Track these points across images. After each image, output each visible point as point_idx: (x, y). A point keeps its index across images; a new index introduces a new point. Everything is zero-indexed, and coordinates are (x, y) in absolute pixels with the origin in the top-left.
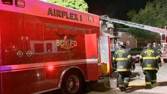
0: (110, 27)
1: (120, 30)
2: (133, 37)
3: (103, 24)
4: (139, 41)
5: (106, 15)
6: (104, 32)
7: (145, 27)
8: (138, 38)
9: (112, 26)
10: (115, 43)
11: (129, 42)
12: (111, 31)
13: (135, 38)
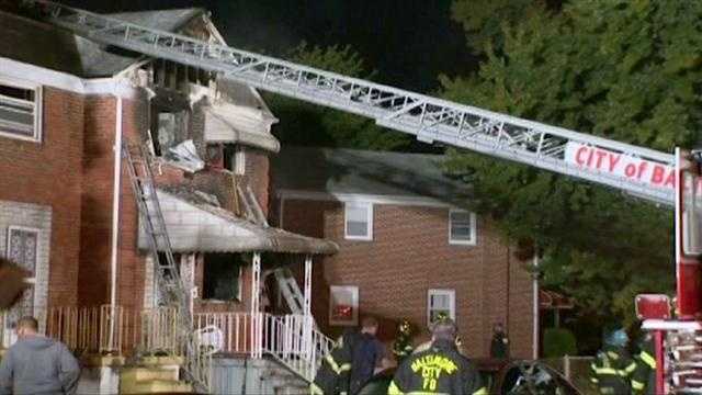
0: (227, 136)
1: (366, 176)
2: (502, 250)
3: (160, 105)
4: (554, 288)
5: (185, 13)
6: (168, 190)
7: (571, 150)
8: (546, 258)
9: (254, 124)
10: (276, 306)
11: (451, 295)
12: (244, 180)
13: (515, 264)
